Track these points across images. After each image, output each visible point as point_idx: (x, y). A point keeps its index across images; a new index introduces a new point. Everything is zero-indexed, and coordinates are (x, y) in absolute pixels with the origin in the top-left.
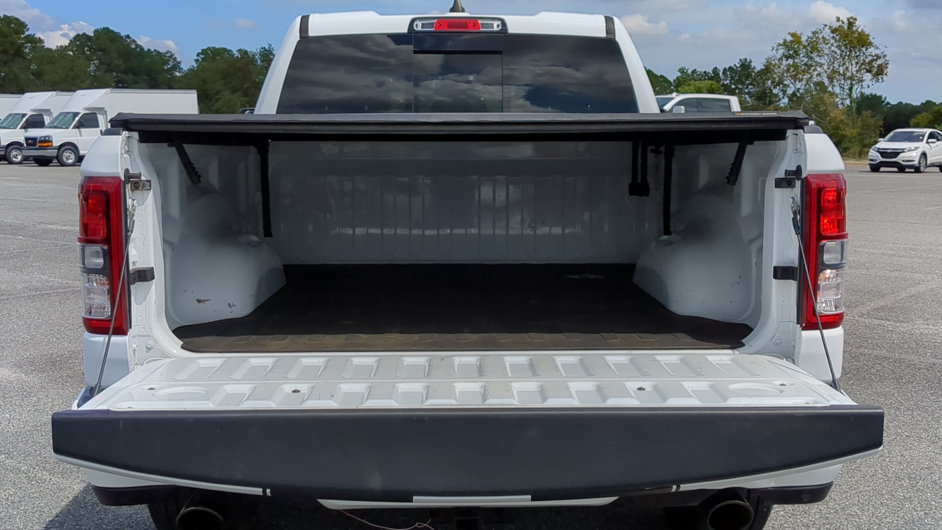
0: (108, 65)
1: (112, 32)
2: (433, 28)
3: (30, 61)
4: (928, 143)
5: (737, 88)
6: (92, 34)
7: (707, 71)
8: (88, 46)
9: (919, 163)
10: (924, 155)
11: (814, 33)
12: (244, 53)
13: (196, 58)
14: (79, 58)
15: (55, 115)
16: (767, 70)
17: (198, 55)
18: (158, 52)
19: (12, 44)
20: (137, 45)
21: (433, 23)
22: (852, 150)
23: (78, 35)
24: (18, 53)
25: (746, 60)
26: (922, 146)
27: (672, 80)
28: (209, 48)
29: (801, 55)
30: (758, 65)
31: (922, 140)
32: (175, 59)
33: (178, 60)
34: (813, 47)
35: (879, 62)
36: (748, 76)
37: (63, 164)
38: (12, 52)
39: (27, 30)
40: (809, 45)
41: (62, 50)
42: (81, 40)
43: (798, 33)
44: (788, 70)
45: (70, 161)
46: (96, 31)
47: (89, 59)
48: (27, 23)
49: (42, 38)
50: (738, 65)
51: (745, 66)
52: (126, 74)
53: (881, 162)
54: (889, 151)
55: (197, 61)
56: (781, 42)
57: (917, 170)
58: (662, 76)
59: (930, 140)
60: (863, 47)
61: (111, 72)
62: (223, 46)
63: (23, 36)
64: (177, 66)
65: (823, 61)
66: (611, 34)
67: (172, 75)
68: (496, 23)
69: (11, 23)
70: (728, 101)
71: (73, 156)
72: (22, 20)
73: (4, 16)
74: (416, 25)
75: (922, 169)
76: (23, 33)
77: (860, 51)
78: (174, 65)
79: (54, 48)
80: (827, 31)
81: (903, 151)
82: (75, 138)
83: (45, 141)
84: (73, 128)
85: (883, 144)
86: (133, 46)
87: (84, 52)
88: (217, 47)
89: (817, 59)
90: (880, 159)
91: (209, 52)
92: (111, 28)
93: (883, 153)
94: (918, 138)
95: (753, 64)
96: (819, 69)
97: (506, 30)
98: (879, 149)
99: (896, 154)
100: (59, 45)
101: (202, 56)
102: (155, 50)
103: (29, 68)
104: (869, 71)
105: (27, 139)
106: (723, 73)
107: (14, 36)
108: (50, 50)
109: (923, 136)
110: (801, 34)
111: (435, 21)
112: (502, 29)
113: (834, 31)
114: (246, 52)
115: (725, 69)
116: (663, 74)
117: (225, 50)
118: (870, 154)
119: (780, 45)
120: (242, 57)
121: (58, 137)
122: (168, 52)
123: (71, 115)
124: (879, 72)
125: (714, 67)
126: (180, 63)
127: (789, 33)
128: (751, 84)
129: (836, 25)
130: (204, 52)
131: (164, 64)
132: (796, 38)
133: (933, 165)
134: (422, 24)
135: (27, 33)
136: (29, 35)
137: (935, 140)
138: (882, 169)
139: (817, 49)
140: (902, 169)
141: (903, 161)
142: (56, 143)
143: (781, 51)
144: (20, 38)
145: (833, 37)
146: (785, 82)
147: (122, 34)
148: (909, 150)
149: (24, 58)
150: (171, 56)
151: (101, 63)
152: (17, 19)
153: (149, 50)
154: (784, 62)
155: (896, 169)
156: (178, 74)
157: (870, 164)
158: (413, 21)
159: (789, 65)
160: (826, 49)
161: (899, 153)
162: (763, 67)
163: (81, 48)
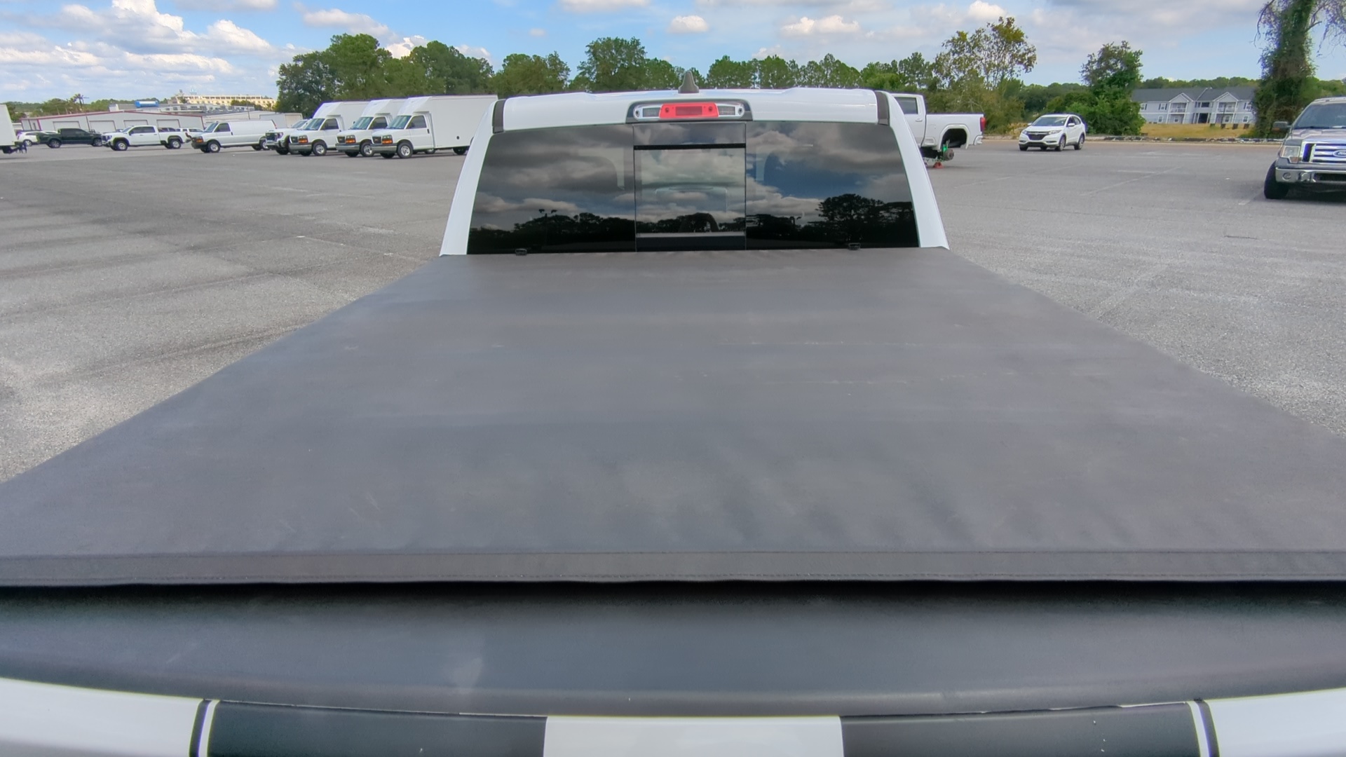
0: (440, 71)
1: (440, 44)
2: (658, 116)
3: (383, 70)
4: (1067, 126)
5: (909, 77)
6: (426, 47)
7: (887, 63)
8: (424, 56)
9: (1060, 143)
10: (1064, 136)
11: (978, 32)
12: (538, 58)
13: (503, 63)
14: (418, 66)
15: (394, 117)
16: (938, 65)
17: (504, 61)
18: (475, 60)
19: (368, 56)
20: (460, 55)
21: (659, 108)
22: (999, 128)
23: (416, 48)
24: (374, 63)
25: (917, 53)
26: (1063, 129)
27: (859, 71)
28: (512, 55)
29: (965, 51)
30: (929, 58)
31: (1063, 124)
32: (488, 64)
33: (490, 65)
34: (976, 43)
35: (1030, 55)
36: (919, 67)
37: (401, 157)
38: (369, 63)
39: (379, 45)
40: (972, 42)
41: (406, 59)
42: (418, 51)
43: (965, 32)
44: (954, 63)
45: (407, 154)
46: (429, 45)
47: (425, 67)
48: (378, 39)
49: (390, 51)
50: (910, 58)
51: (917, 58)
52: (453, 77)
53: (1029, 143)
54: (1036, 134)
55: (504, 65)
56: (951, 39)
57: (1057, 149)
58: (853, 68)
59: (1070, 124)
60: (1017, 43)
61: (443, 77)
62: (522, 53)
63: (376, 50)
64: (489, 69)
65: (982, 56)
66: (885, 118)
67: (486, 77)
68: (738, 107)
69: (366, 41)
70: (915, 99)
71: (409, 151)
72: (374, 37)
73: (361, 34)
74: (637, 113)
75: (1062, 148)
76: (376, 48)
77: (1014, 46)
78: (487, 69)
79: (400, 58)
80: (990, 28)
81: (1048, 133)
82: (409, 136)
83: (387, 139)
84: (407, 128)
85: (1032, 128)
86: (457, 55)
87: (422, 62)
88: (518, 54)
89: (978, 54)
90: (1028, 140)
91: (512, 58)
92: (439, 41)
93: (1031, 136)
94: (1061, 124)
95: (922, 57)
96: (979, 62)
97: (750, 115)
98: (1028, 132)
99: (1041, 136)
100: (403, 56)
101: (507, 62)
102: (473, 58)
103: (383, 75)
104: (1021, 63)
105: (374, 138)
106: (900, 65)
107: (370, 50)
108: (396, 60)
109: (1065, 121)
110: (967, 33)
111: (660, 106)
112: (745, 115)
113: (995, 29)
114: (539, 57)
115: (901, 62)
116: (855, 67)
117: (524, 56)
118: (1021, 136)
119: (949, 42)
120: (536, 63)
121: (397, 135)
122: (482, 59)
123: (405, 118)
124: (1029, 63)
125: (893, 60)
126: (491, 67)
127: (957, 32)
128: (920, 73)
129: (997, 24)
130: (509, 58)
131: (480, 69)
132: (962, 36)
133: (1069, 144)
134: (644, 109)
135: (378, 48)
136: (380, 50)
137: (1073, 124)
138: (1029, 148)
139: (978, 45)
140: (1044, 148)
141: (1047, 142)
142: (395, 141)
143: (950, 47)
144: (374, 52)
145: (993, 35)
146: (952, 74)
147: (448, 46)
148: (1052, 133)
149: (378, 68)
150: (485, 61)
151: (435, 69)
152: (370, 37)
153: (468, 58)
154: (951, 57)
155: (1039, 148)
156: (490, 76)
157: (1020, 145)
158: (633, 106)
159: (955, 59)
160: (985, 45)
161: (1044, 136)
162: (935, 62)
163: (419, 58)
